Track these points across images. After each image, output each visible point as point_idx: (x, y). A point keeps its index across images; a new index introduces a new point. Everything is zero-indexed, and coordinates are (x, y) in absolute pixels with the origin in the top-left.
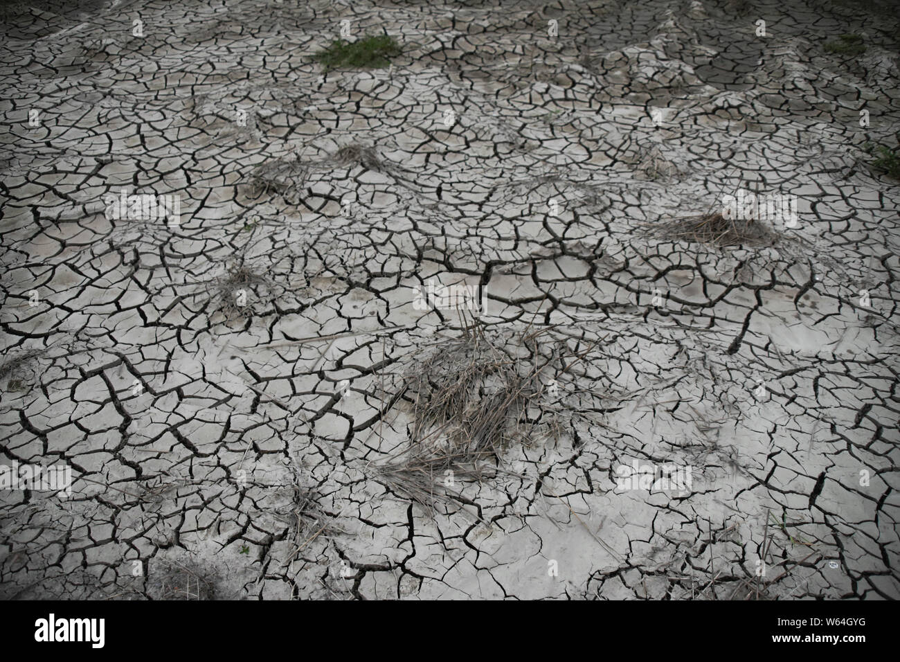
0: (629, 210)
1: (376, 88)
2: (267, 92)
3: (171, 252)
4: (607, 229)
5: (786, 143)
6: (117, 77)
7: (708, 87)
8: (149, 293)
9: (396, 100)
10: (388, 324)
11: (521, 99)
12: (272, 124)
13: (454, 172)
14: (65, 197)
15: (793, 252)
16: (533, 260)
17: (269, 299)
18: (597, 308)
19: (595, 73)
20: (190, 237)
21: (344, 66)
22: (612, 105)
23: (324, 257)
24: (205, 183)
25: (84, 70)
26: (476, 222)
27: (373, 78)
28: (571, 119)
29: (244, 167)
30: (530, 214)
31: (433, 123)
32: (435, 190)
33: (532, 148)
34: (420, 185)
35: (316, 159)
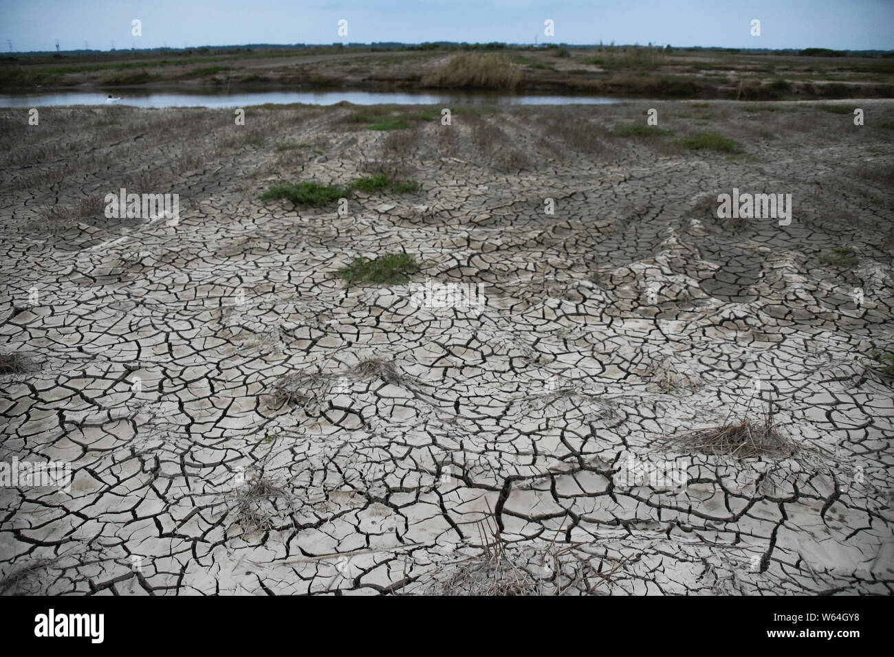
0: (645, 423)
1: (395, 303)
2: (291, 306)
3: (191, 461)
4: (625, 443)
5: (794, 352)
6: (152, 287)
7: (713, 300)
8: (167, 502)
9: (415, 315)
10: (406, 541)
11: (535, 314)
12: (295, 337)
13: (471, 385)
14: (91, 401)
15: (813, 463)
16: (552, 475)
17: (287, 513)
18: (618, 524)
19: (604, 288)
20: (211, 447)
21: (365, 282)
22: (622, 319)
23: (343, 470)
24: (228, 393)
25: (120, 280)
26: (494, 436)
27: (393, 294)
28: (584, 334)
29: (266, 378)
30: (547, 428)
31: (450, 338)
32: (453, 404)
33: (548, 362)
34: (438, 399)
35: (336, 371)
